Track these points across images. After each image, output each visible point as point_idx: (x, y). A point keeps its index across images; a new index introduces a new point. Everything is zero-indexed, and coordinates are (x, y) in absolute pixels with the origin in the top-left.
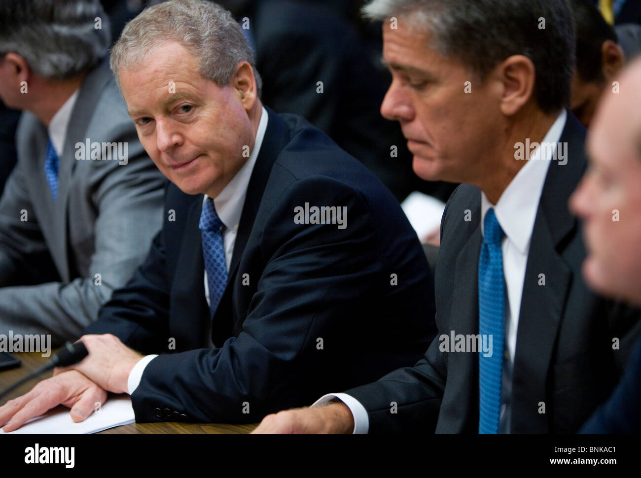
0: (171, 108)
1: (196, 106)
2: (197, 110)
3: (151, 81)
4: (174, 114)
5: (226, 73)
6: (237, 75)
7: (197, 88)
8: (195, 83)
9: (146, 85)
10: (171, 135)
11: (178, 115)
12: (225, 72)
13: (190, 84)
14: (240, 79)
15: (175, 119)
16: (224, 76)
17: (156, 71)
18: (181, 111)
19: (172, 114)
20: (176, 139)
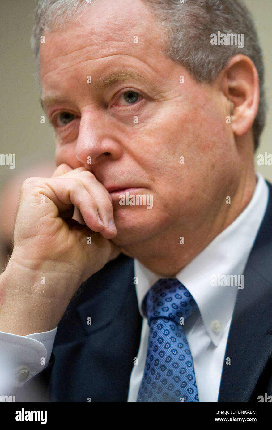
0: (109, 95)
1: (150, 99)
2: (151, 105)
3: (81, 48)
4: (112, 107)
5: (209, 62)
6: (229, 75)
7: (156, 71)
8: (152, 60)
9: (72, 54)
10: (101, 138)
11: (117, 108)
12: (207, 60)
13: (145, 62)
14: (234, 84)
15: (113, 115)
16: (206, 65)
17: (92, 33)
18: (123, 102)
19: (109, 107)
20: (108, 145)
